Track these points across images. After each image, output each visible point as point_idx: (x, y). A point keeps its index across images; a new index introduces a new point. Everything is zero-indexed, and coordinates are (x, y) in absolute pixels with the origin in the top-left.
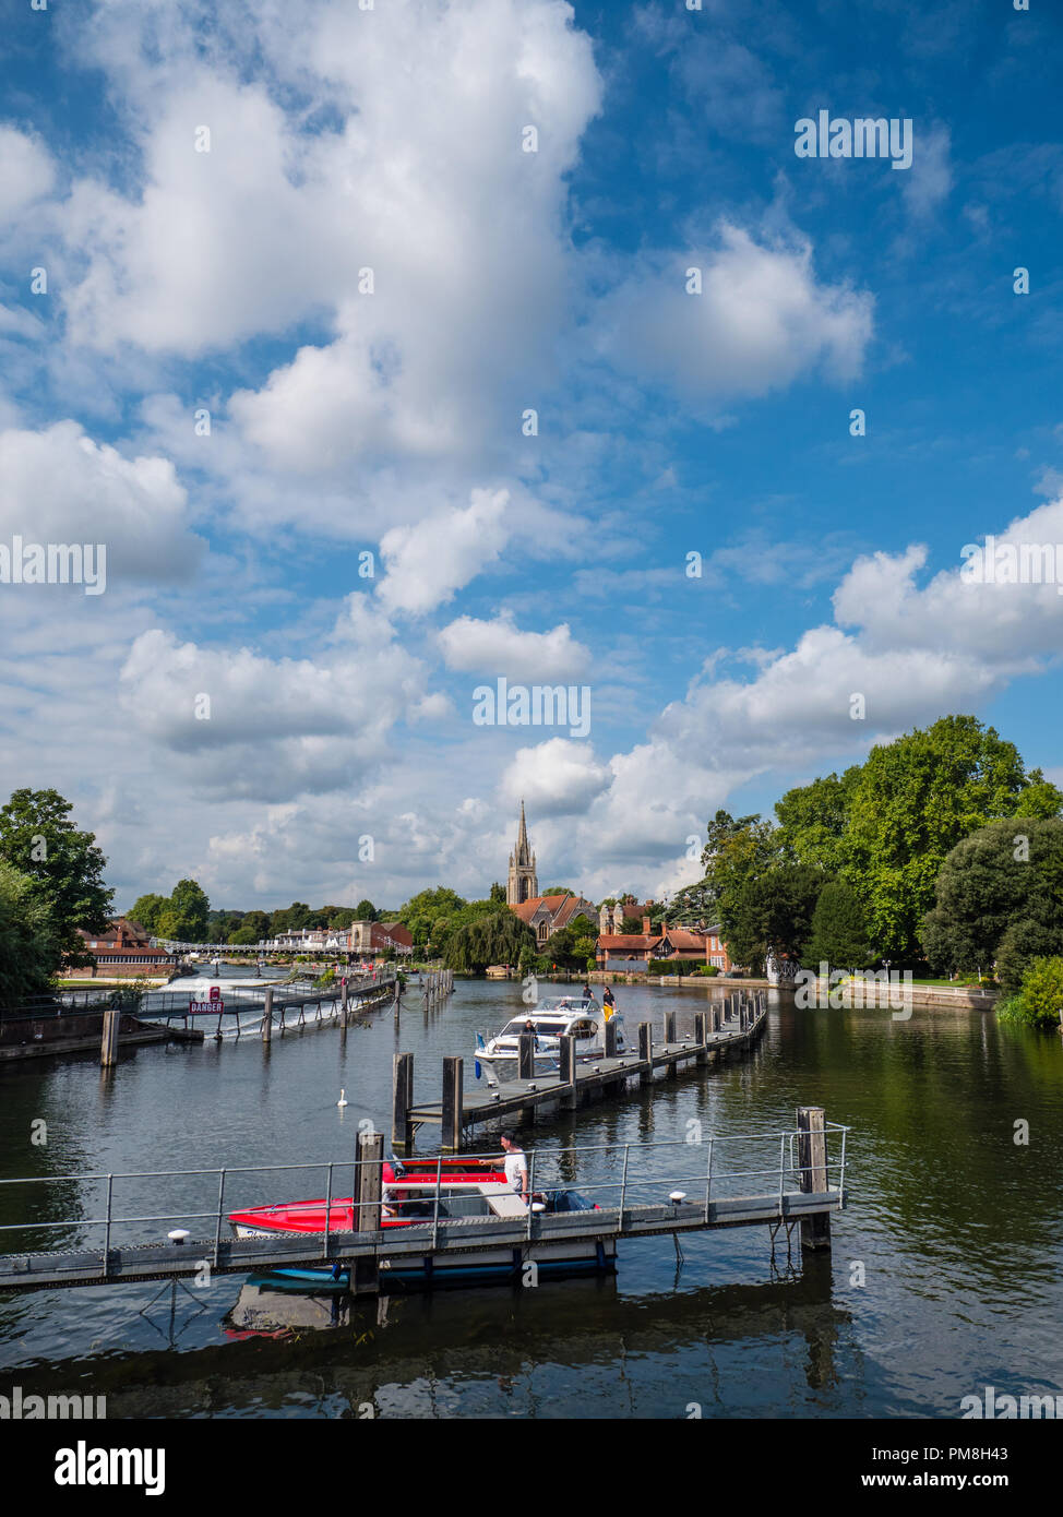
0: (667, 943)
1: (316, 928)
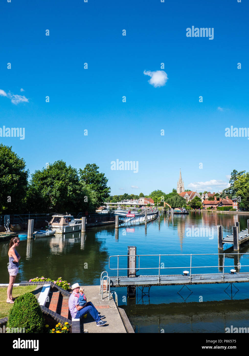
0: (221, 203)
1: (130, 199)
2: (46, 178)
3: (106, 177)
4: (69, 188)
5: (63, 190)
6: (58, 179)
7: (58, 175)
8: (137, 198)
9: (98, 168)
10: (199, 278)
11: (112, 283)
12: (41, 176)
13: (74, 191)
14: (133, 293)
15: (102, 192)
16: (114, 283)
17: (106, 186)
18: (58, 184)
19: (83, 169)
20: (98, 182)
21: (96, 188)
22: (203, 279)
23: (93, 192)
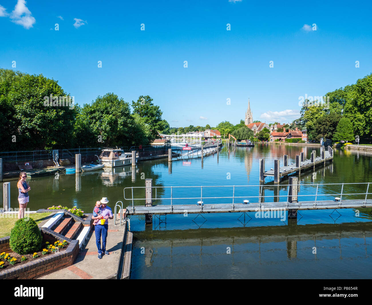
0: (290, 134)
1: (196, 131)
2: (94, 112)
3: (160, 110)
4: (120, 121)
5: (113, 124)
6: (108, 113)
7: (106, 108)
8: (203, 129)
9: (152, 100)
10: (210, 208)
11: (128, 212)
12: (88, 110)
13: (125, 124)
14: (150, 220)
15: (156, 125)
16: (130, 212)
17: (161, 119)
18: (107, 118)
19: (136, 102)
20: (153, 115)
21: (150, 121)
22: (214, 209)
23: (146, 125)
